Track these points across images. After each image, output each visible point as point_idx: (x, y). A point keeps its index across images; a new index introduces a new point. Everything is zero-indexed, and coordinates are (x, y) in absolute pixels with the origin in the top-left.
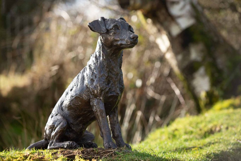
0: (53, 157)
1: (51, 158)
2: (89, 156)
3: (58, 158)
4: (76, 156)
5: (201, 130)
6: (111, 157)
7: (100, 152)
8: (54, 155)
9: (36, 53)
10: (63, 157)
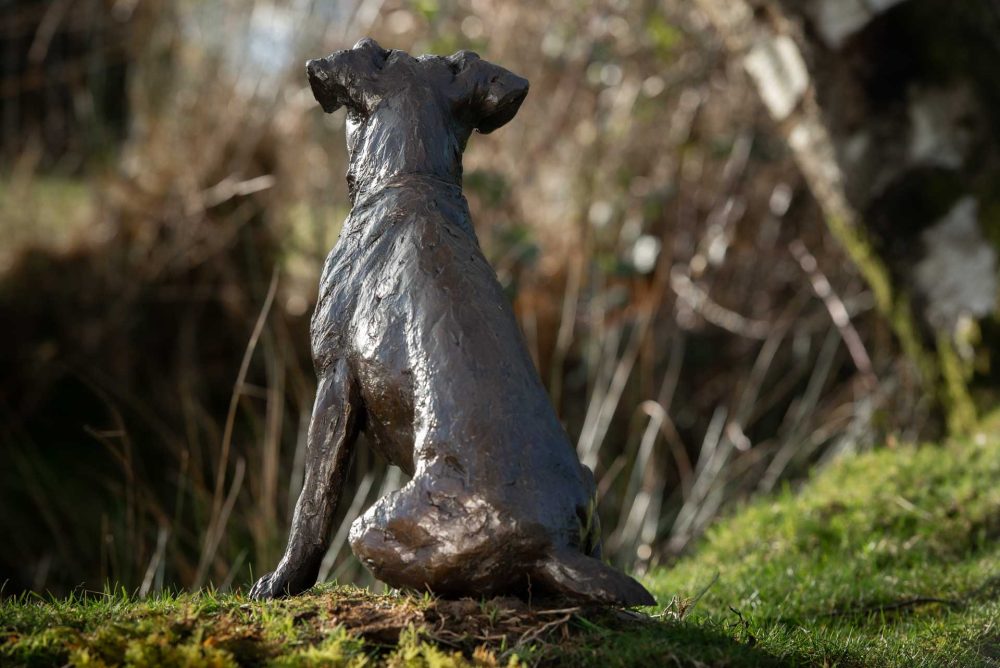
0: (299, 632)
1: (291, 636)
2: (456, 632)
3: (322, 639)
4: (401, 634)
5: (952, 514)
6: (556, 643)
7: (507, 619)
8: (301, 623)
9: (138, 88)
10: (347, 634)
